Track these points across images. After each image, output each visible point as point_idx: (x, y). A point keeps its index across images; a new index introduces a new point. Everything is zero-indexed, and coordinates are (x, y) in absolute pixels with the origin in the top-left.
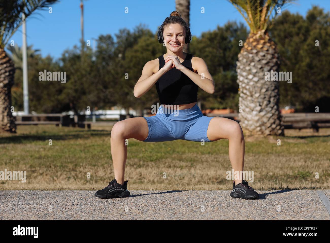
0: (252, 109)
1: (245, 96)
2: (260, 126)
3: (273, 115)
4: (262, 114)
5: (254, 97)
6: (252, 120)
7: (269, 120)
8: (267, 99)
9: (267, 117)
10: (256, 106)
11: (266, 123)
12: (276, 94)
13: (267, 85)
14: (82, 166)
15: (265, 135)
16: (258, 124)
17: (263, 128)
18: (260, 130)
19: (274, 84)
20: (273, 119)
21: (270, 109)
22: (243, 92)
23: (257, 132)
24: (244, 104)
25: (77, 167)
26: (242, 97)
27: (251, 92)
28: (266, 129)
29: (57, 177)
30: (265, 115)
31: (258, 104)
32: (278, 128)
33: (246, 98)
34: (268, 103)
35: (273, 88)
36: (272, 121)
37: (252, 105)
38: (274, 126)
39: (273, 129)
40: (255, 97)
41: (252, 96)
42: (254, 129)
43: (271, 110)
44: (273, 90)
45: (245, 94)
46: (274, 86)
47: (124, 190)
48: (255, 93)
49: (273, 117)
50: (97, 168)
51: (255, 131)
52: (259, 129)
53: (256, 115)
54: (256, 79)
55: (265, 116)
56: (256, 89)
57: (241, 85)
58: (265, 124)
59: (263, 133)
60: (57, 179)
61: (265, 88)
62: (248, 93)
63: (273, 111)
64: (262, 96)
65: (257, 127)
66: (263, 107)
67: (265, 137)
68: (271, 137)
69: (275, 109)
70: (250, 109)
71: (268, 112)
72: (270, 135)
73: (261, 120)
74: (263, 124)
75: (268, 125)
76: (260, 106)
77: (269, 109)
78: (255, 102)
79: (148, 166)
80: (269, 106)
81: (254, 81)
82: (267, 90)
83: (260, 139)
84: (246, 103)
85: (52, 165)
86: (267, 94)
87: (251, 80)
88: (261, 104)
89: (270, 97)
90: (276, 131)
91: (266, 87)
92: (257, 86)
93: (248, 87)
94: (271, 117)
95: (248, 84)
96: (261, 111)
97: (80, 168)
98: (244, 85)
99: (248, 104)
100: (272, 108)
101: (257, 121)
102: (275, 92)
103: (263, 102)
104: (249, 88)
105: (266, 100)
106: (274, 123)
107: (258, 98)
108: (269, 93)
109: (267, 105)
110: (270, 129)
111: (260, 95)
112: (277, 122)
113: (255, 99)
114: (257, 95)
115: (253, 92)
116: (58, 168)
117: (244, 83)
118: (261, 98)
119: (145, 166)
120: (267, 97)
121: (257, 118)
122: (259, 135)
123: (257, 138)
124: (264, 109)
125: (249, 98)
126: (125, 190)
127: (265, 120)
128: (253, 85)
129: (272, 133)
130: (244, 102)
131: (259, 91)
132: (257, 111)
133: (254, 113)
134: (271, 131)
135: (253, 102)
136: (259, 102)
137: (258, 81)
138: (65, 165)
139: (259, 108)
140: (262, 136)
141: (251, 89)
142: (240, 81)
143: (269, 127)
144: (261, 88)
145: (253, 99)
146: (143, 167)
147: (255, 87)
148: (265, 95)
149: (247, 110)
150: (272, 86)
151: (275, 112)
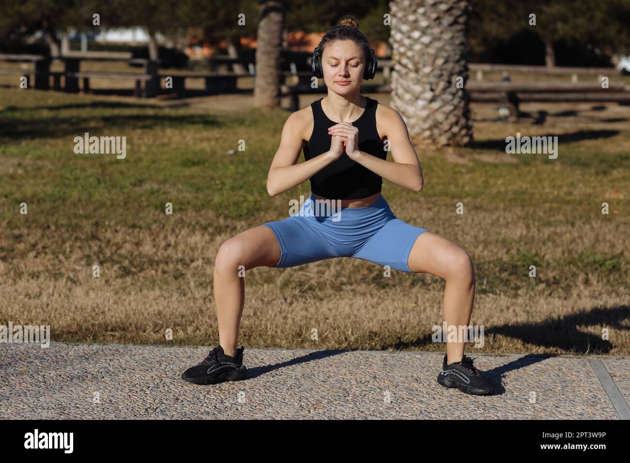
0: (417, 95)
1: (404, 71)
2: (430, 129)
3: (456, 107)
4: (436, 105)
5: (421, 73)
6: (415, 116)
7: (447, 118)
8: (445, 78)
9: (444, 113)
10: (424, 91)
11: (441, 123)
12: (462, 68)
13: (446, 51)
14: (109, 226)
15: (439, 146)
16: (427, 125)
17: (436, 132)
18: (431, 137)
19: (461, 50)
20: (455, 115)
21: (450, 97)
22: (400, 63)
23: (424, 139)
24: (402, 86)
25: (100, 228)
26: (398, 72)
27: (415, 64)
28: (440, 135)
29: (64, 253)
30: (441, 107)
31: (428, 87)
32: (464, 132)
33: (407, 74)
34: (447, 85)
35: (457, 57)
36: (452, 119)
37: (418, 89)
38: (456, 129)
39: (454, 135)
40: (424, 73)
41: (417, 71)
42: (419, 134)
43: (452, 100)
44: (458, 62)
45: (405, 66)
46: (459, 52)
47: (237, 367)
48: (424, 66)
49: (456, 112)
50: (139, 233)
51: (421, 137)
52: (427, 133)
53: (424, 108)
54: (426, 39)
55: (441, 110)
56: (426, 58)
57: (398, 49)
58: (439, 125)
59: (434, 141)
60: (66, 258)
61: (442, 57)
62: (410, 66)
63: (456, 101)
64: (437, 72)
65: (424, 130)
66: (438, 92)
67: (438, 150)
68: (450, 150)
69: (460, 97)
70: (413, 95)
71: (446, 103)
72: (448, 145)
73: (432, 117)
74: (436, 125)
75: (446, 126)
76: (432, 90)
77: (447, 97)
78: (423, 83)
79: (235, 228)
80: (449, 90)
81: (423, 44)
82: (446, 62)
83: (430, 154)
84: (405, 83)
85: (50, 223)
86: (446, 69)
87: (416, 41)
88: (434, 87)
89: (451, 75)
90: (458, 138)
91: (445, 54)
92: (428, 54)
93: (410, 54)
94: (452, 111)
95: (410, 48)
96: (432, 100)
97: (106, 231)
98: (402, 50)
99: (408, 87)
100: (454, 95)
101: (425, 119)
102: (460, 66)
103: (437, 84)
104: (413, 56)
105: (443, 80)
106: (456, 123)
107: (428, 75)
108: (450, 66)
109: (445, 90)
110: (449, 134)
111: (433, 71)
112: (463, 121)
113: (423, 77)
114: (427, 70)
115: (419, 63)
116: (63, 230)
117: (403, 45)
118: (434, 76)
119: (229, 230)
120: (445, 73)
121: (424, 113)
122: (428, 144)
123: (424, 150)
124: (439, 96)
125: (412, 75)
126: (239, 367)
127: (440, 117)
128: (421, 49)
129: (451, 142)
130: (401, 81)
131: (430, 62)
132: (425, 99)
133: (421, 103)
134: (449, 139)
135: (418, 82)
136: (430, 84)
137: (431, 43)
138: (76, 224)
139: (429, 95)
140: (433, 147)
141: (416, 59)
142: (396, 41)
143: (446, 132)
144: (436, 57)
145: (419, 77)
146: (226, 231)
147: (423, 55)
148: (441, 70)
149: (408, 97)
150: (456, 54)
151: (459, 102)
